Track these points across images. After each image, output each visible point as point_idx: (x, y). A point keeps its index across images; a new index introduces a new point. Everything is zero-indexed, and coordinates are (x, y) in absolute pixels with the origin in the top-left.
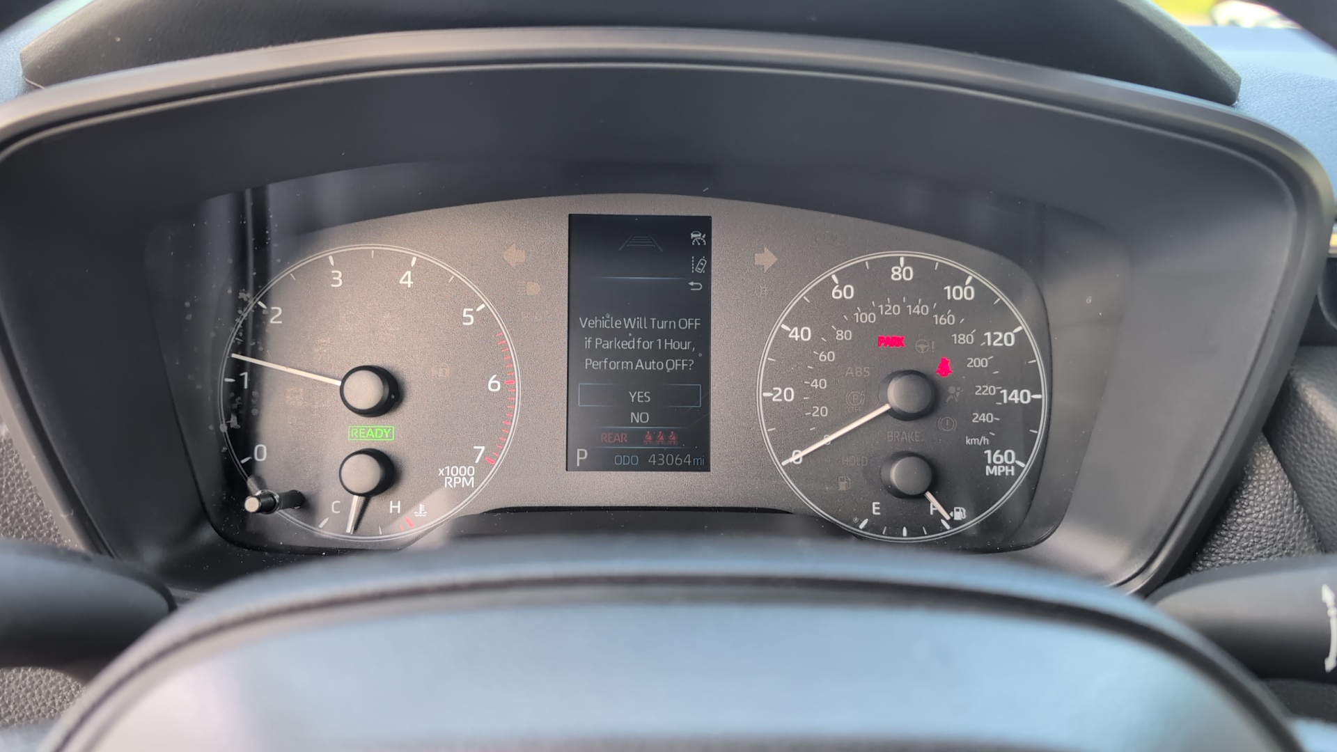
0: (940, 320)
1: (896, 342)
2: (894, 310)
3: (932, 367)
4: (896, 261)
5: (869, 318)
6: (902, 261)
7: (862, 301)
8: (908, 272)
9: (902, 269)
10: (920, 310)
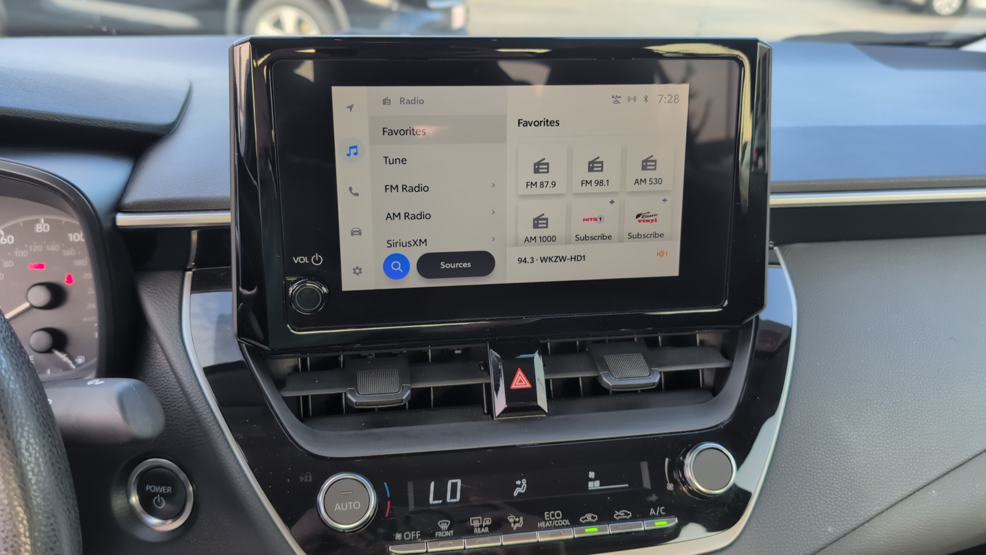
0: (67, 253)
1: (41, 266)
2: (38, 248)
3: (61, 279)
4: (38, 221)
5: (23, 254)
6: (42, 221)
7: (18, 244)
8: (46, 227)
9: (43, 225)
10: (54, 248)
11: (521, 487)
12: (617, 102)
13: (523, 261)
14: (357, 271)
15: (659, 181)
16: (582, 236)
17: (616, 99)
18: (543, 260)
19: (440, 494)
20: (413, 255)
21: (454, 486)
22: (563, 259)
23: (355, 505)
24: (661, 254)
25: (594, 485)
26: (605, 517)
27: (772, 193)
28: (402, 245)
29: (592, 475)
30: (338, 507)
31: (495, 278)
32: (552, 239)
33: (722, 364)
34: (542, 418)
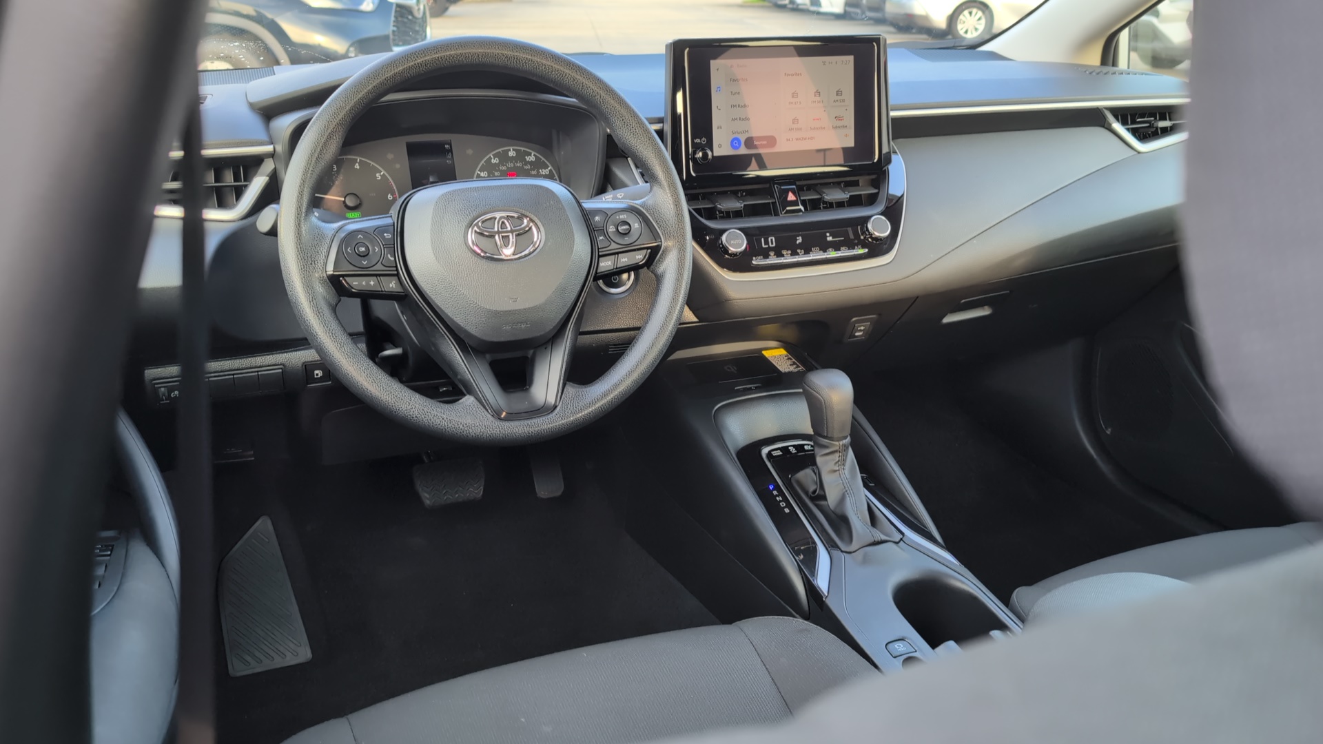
4: (510, 150)
5: (504, 168)
6: (512, 150)
8: (514, 153)
9: (512, 152)
10: (519, 164)
11: (799, 240)
12: (824, 64)
13: (788, 140)
14: (720, 146)
15: (844, 101)
16: (813, 127)
17: (824, 63)
18: (797, 139)
19: (766, 243)
20: (743, 138)
21: (772, 240)
22: (805, 139)
23: (739, 241)
24: (846, 136)
25: (830, 239)
26: (837, 249)
27: (891, 110)
28: (738, 133)
29: (828, 234)
30: (732, 242)
31: (777, 149)
32: (800, 129)
33: (876, 191)
34: (801, 215)
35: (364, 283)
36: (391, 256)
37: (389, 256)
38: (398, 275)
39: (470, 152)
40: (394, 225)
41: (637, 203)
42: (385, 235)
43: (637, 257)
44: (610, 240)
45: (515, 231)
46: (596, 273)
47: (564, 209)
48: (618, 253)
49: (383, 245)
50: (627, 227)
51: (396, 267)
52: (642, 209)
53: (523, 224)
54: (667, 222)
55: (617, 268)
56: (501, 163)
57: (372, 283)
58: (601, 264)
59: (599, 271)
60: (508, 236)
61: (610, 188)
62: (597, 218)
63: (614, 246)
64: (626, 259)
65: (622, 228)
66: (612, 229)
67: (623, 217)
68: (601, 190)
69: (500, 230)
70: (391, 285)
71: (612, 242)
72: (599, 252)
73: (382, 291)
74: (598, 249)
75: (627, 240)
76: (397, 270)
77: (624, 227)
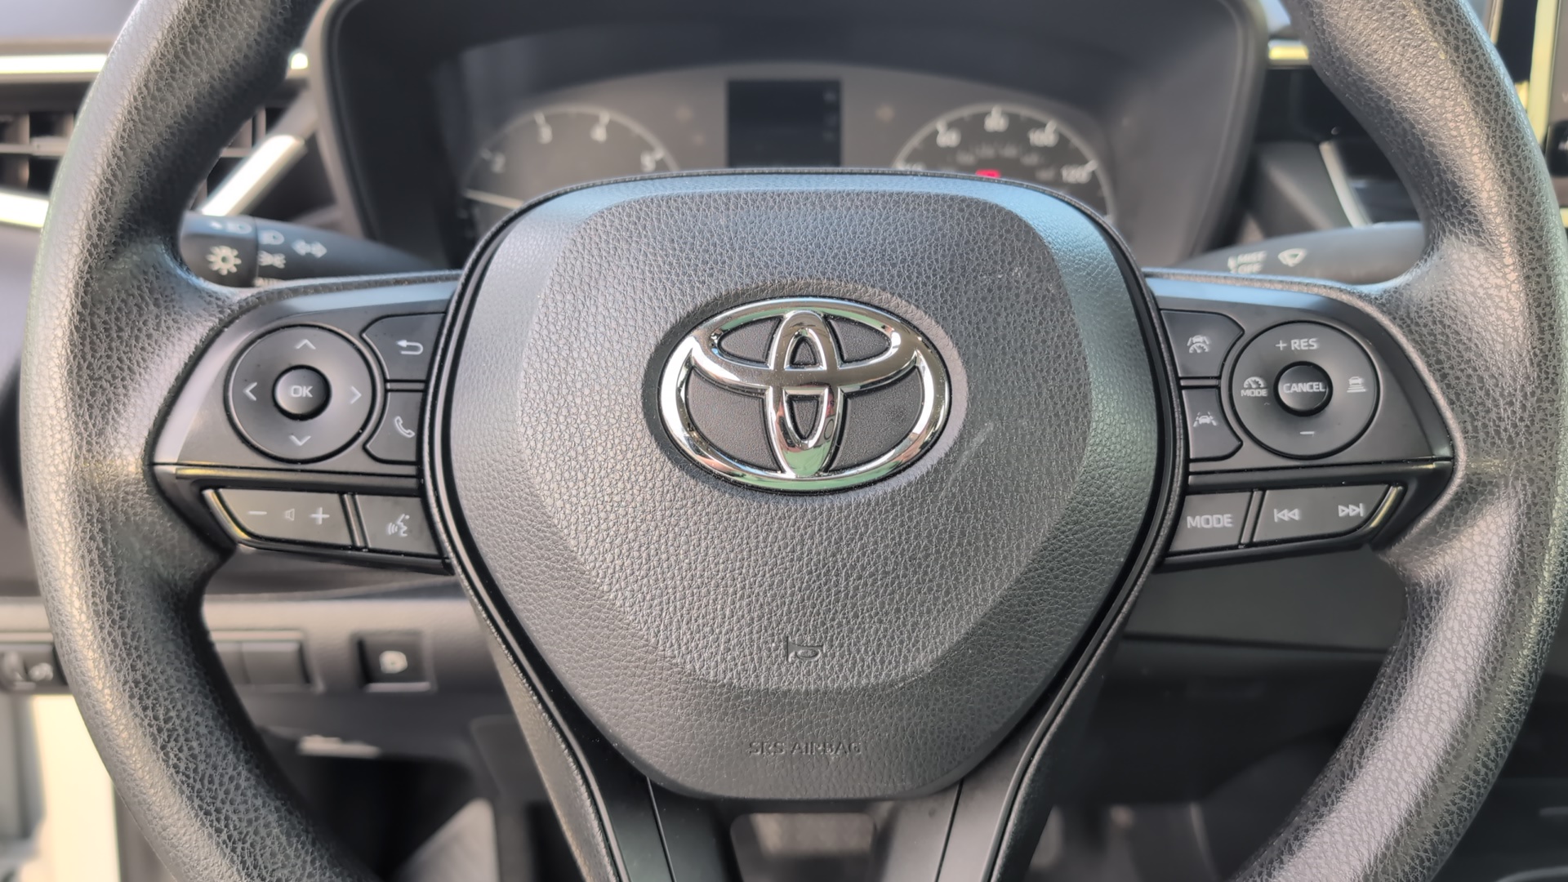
0: (1028, 161)
2: (988, 153)
4: (988, 114)
5: (968, 160)
6: (995, 113)
10: (1010, 152)
35: (289, 515)
36: (406, 426)
37: (398, 423)
38: (421, 492)
39: (886, 113)
40: (445, 313)
41: (1365, 296)
42: (403, 343)
43: (1343, 511)
44: (1239, 431)
45: (845, 379)
46: (1166, 551)
47: (1066, 302)
48: (1264, 487)
49: (386, 381)
50: (1318, 387)
51: (419, 462)
52: (1385, 321)
53: (887, 349)
54: (1489, 383)
55: (1251, 544)
56: (964, 145)
57: (320, 516)
58: (1192, 521)
59: (1179, 545)
60: (816, 399)
61: (1252, 231)
62: (1199, 342)
63: (1250, 457)
64: (1295, 514)
65: (1292, 391)
66: (1251, 388)
67: (1304, 344)
68: (1225, 236)
69: (786, 366)
70: (391, 529)
71: (1247, 442)
72: (1187, 473)
73: (354, 548)
74: (1188, 460)
75: (1311, 439)
76: (420, 475)
77: (1305, 387)
